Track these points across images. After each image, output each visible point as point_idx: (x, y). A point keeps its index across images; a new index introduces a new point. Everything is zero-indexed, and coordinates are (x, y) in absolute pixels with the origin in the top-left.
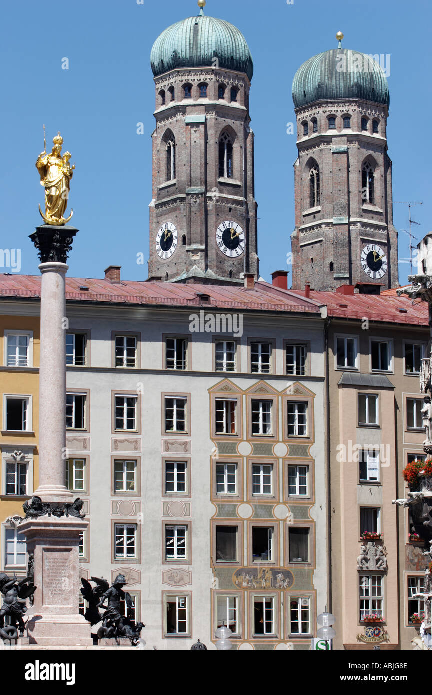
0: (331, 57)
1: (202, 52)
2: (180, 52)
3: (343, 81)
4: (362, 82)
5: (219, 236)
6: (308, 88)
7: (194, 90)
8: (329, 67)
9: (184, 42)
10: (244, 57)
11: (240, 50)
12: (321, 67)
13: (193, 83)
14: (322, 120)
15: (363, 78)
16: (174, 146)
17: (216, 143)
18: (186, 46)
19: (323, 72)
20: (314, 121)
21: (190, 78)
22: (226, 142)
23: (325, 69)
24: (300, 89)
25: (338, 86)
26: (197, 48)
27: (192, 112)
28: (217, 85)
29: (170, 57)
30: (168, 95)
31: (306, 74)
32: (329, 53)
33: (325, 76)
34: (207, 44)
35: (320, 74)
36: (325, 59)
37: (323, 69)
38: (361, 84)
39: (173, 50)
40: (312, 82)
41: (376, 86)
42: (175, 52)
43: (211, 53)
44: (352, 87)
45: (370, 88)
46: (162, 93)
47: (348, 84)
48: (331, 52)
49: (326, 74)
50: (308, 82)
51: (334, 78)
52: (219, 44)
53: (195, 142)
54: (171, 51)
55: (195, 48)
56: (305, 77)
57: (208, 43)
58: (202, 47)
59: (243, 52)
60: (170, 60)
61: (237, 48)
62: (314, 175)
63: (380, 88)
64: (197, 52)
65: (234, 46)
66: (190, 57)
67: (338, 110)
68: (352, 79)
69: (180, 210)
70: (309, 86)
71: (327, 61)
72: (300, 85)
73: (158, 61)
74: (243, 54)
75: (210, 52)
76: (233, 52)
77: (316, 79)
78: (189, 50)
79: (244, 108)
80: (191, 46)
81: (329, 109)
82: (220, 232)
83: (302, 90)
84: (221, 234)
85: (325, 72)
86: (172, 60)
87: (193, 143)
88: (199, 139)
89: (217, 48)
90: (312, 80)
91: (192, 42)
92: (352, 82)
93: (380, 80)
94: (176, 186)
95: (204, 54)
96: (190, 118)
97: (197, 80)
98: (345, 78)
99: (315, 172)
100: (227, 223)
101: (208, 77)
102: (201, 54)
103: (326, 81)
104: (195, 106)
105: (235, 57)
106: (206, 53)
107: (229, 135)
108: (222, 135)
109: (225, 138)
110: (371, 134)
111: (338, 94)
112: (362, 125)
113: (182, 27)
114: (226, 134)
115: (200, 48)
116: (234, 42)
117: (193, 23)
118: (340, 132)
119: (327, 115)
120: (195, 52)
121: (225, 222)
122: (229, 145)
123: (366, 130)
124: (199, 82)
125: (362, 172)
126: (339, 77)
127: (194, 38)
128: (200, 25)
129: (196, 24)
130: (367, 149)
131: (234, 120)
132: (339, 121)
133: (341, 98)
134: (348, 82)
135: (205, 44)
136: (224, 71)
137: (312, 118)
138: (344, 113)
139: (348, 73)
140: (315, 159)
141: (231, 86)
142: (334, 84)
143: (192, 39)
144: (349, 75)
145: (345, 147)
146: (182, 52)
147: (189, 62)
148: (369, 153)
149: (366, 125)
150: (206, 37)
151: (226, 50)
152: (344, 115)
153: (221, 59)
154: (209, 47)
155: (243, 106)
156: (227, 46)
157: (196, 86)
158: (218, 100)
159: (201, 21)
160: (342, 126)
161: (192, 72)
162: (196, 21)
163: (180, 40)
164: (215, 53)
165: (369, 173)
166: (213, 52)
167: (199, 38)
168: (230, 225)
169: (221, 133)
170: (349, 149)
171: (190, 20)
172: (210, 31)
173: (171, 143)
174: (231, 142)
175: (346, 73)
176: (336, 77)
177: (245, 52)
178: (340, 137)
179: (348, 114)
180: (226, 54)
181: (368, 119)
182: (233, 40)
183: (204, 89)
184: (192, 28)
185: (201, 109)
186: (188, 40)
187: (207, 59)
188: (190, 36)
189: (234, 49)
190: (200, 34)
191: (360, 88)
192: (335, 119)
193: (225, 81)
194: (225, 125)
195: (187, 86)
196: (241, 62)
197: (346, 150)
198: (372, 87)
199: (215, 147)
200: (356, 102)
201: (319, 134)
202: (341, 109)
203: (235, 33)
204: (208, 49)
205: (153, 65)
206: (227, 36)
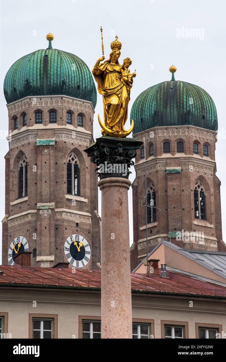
1: (52, 81)
2: (32, 82)
3: (177, 109)
4: (194, 110)
5: (66, 248)
6: (145, 115)
7: (46, 116)
8: (164, 96)
9: (35, 72)
10: (89, 87)
11: (86, 80)
13: (43, 110)
14: (160, 145)
15: (195, 106)
16: (26, 167)
17: (65, 163)
18: (37, 75)
20: (151, 145)
21: (40, 104)
22: (73, 163)
23: (160, 99)
25: (172, 114)
26: (47, 77)
27: (43, 136)
28: (66, 111)
29: (23, 86)
30: (20, 120)
33: (160, 104)
34: (56, 74)
35: (156, 103)
36: (161, 90)
37: (159, 98)
38: (193, 112)
39: (25, 79)
40: (149, 110)
41: (207, 114)
42: (27, 81)
43: (60, 83)
44: (185, 115)
45: (200, 116)
47: (181, 112)
49: (162, 103)
50: (145, 110)
51: (169, 106)
52: (67, 74)
53: (46, 163)
54: (23, 80)
55: (45, 77)
56: (142, 106)
57: (57, 73)
58: (52, 77)
59: (89, 82)
60: (22, 88)
61: (84, 78)
62: (150, 194)
63: (210, 116)
64: (47, 81)
65: (81, 76)
66: (42, 86)
67: (173, 135)
68: (185, 107)
70: (146, 114)
71: (162, 91)
72: (137, 113)
73: (11, 89)
74: (89, 84)
75: (59, 81)
77: (153, 108)
78: (40, 79)
79: (89, 132)
80: (42, 76)
82: (68, 244)
83: (140, 118)
84: (68, 246)
85: (160, 101)
86: (24, 88)
87: (44, 164)
88: (49, 161)
89: (65, 78)
90: (149, 108)
91: (42, 72)
92: (185, 110)
93: (210, 109)
94: (28, 203)
96: (41, 141)
99: (151, 192)
100: (74, 236)
101: (57, 104)
102: (50, 83)
103: (162, 109)
104: (45, 129)
105: (81, 86)
106: (55, 82)
107: (76, 157)
108: (70, 157)
109: (73, 159)
110: (202, 157)
111: (172, 121)
112: (194, 149)
113: (32, 58)
114: (73, 156)
115: (50, 77)
116: (80, 72)
117: (43, 55)
118: (174, 155)
119: (162, 139)
120: (45, 81)
121: (72, 235)
122: (76, 166)
123: (197, 153)
124: (49, 109)
125: (195, 191)
126: (173, 105)
127: (44, 68)
128: (50, 56)
129: (46, 56)
130: (198, 170)
131: (81, 143)
132: (174, 145)
133: (175, 124)
134: (182, 110)
135: (54, 74)
136: (72, 99)
137: (149, 142)
138: (178, 137)
139: (181, 102)
140: (152, 179)
141: (78, 113)
142: (169, 112)
143: (42, 69)
144: (183, 104)
145: (178, 168)
146: (33, 81)
147: (39, 90)
148: (201, 174)
149: (198, 149)
150: (55, 68)
151: (73, 80)
152: (178, 139)
153: (69, 88)
154: (58, 77)
155: (88, 130)
156: (74, 76)
157: (46, 112)
158: (66, 125)
159: (50, 53)
160: (176, 150)
161: (42, 99)
162: (45, 53)
163: (32, 70)
164: (64, 83)
165: (200, 192)
166: (61, 81)
167: (49, 68)
168: (77, 238)
169: (69, 155)
170: (182, 170)
171: (40, 52)
172: (59, 63)
173: (23, 163)
174: (78, 163)
175: (180, 102)
176: (170, 106)
177: (90, 81)
178: (175, 160)
179: (181, 139)
180: (74, 83)
181: (199, 143)
182: (80, 71)
183: (53, 115)
184: (42, 59)
185: (50, 132)
186: (38, 70)
187: (56, 88)
188: (40, 67)
189: (81, 80)
190: (49, 65)
191: (193, 115)
192: (169, 143)
193: (72, 108)
194: (72, 147)
195: (39, 112)
196: (86, 91)
197: (181, 171)
198: (203, 115)
199: (63, 167)
200: (189, 128)
201: (155, 156)
202: (176, 134)
203: (81, 64)
204: (57, 78)
205: (6, 93)
206: (74, 67)
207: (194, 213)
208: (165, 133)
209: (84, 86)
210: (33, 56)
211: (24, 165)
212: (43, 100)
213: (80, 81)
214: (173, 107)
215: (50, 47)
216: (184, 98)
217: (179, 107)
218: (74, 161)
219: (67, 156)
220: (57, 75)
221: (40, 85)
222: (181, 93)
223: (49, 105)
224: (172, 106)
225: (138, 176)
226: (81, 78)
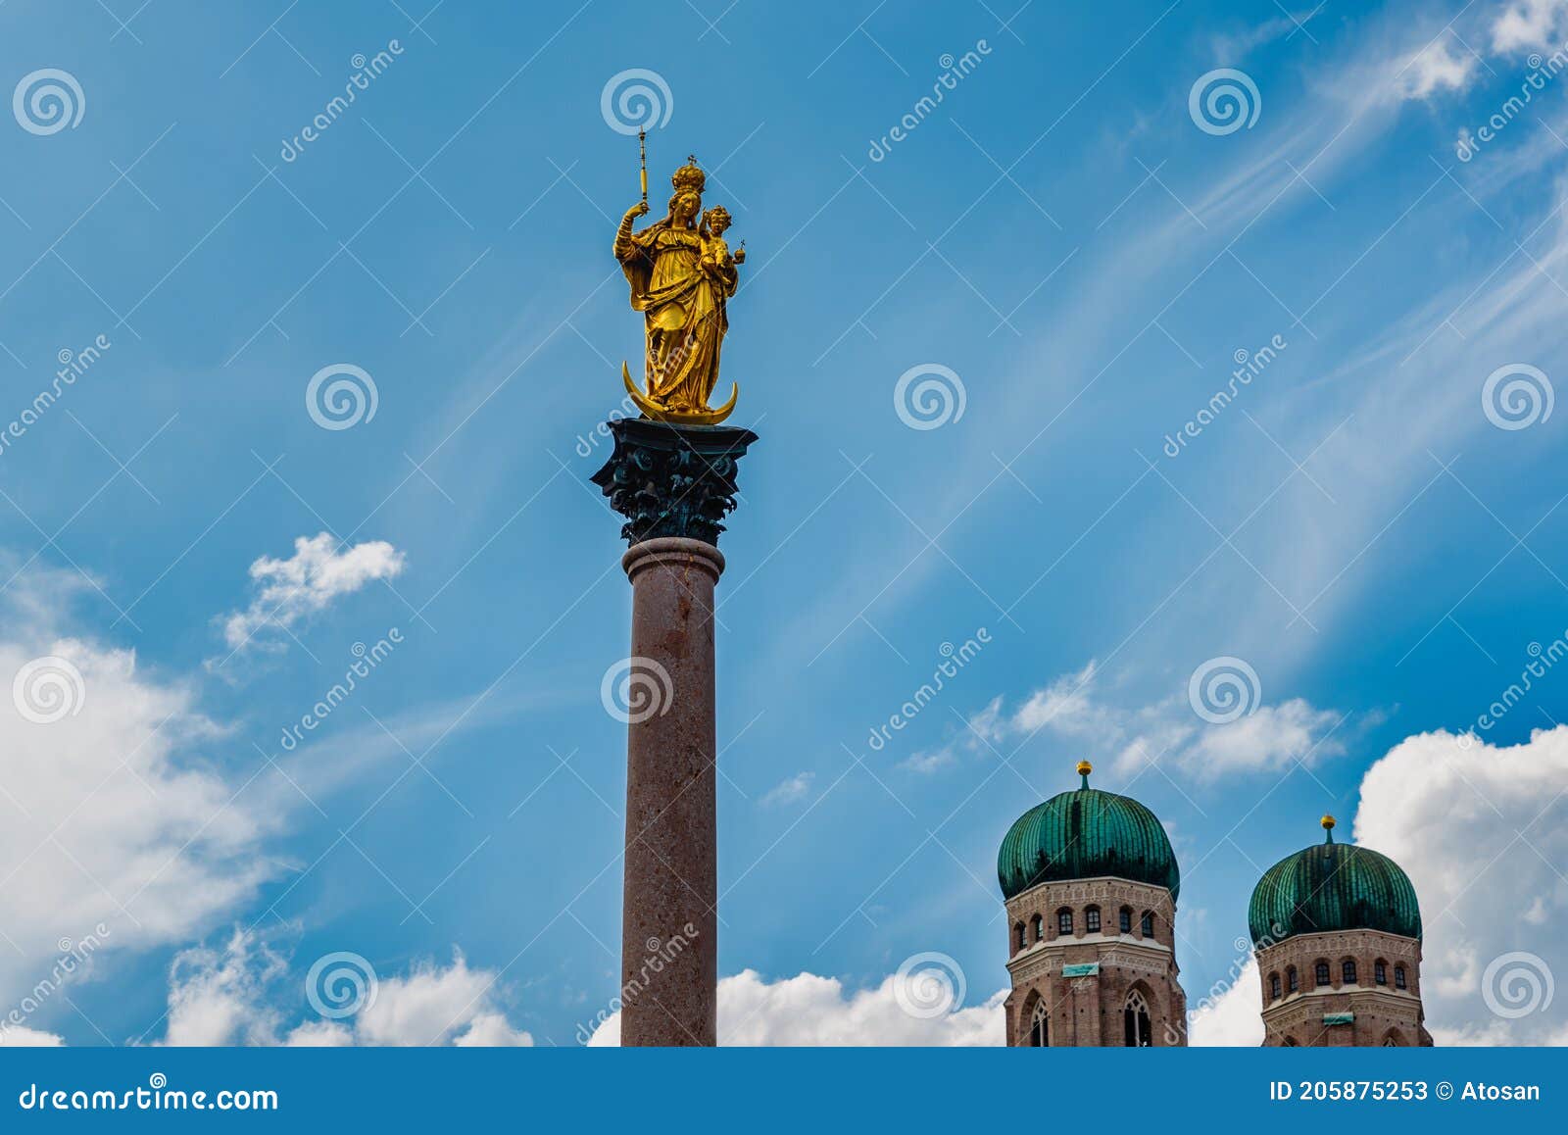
0: (1315, 856)
1: (1089, 850)
2: (1050, 852)
3: (1340, 898)
4: (1372, 898)
6: (1277, 912)
7: (1080, 919)
8: (1313, 874)
9: (1056, 835)
10: (1162, 860)
11: (1156, 846)
12: (1299, 876)
13: (1073, 907)
14: (1307, 971)
15: (1373, 891)
16: (1045, 1021)
17: (1120, 1011)
18: (1059, 841)
19: (1303, 883)
20: (1291, 971)
21: (1067, 897)
22: (1137, 1009)
23: (1306, 879)
25: (1330, 908)
26: (1079, 844)
27: (1074, 958)
28: (1119, 908)
29: (1032, 863)
30: (1031, 928)
32: (1312, 850)
33: (1306, 890)
34: (1096, 837)
35: (1298, 889)
36: (1305, 863)
37: (1302, 878)
38: (1372, 902)
39: (1038, 850)
40: (1285, 903)
41: (1398, 906)
42: (1041, 853)
43: (1105, 853)
44: (1356, 908)
45: (1385, 909)
46: (1020, 927)
47: (1348, 903)
48: (1315, 849)
49: (1309, 887)
50: (1277, 902)
51: (1322, 893)
52: (1118, 835)
53: (1082, 1011)
54: (1034, 852)
55: (1075, 844)
56: (1271, 894)
57: (1098, 834)
58: (1089, 843)
59: (1161, 849)
60: (1032, 868)
61: (1151, 843)
63: (1407, 910)
64: (1080, 851)
65: (1144, 839)
66: (1069, 860)
67: (1333, 948)
68: (1355, 894)
70: (1279, 910)
71: (1309, 864)
72: (1262, 909)
73: (1010, 869)
74: (1162, 852)
75: (1102, 850)
76: (1143, 850)
77: (1291, 897)
78: (1066, 849)
79: (1167, 949)
80: (1069, 842)
81: (1317, 949)
85: (1306, 884)
86: (1036, 866)
87: (1079, 1013)
88: (1089, 1006)
89: (1115, 844)
90: (1285, 898)
91: (1069, 835)
92: (1355, 899)
93: (1405, 896)
95: (1093, 853)
96: (1072, 969)
97: (1082, 899)
98: (1342, 893)
101: (1101, 894)
102: (1086, 856)
103: (1310, 901)
104: (1080, 945)
105: (1146, 859)
106: (1096, 852)
107: (1142, 997)
108: (1130, 998)
109: (1136, 1003)
110: (1394, 991)
111: (1332, 921)
112: (1376, 975)
113: (1051, 810)
114: (1135, 996)
115: (1085, 843)
116: (1143, 832)
117: (1071, 801)
118: (1337, 988)
119: (1313, 959)
120: (1075, 850)
122: (1143, 1016)
123: (1383, 983)
124: (1085, 905)
126: (1332, 891)
127: (1073, 827)
128: (1083, 804)
129: (1077, 804)
130: (1387, 1017)
131: (1150, 970)
132: (1336, 969)
134: (1348, 898)
135: (1092, 837)
136: (1129, 883)
137: (1288, 967)
138: (1346, 953)
139: (1347, 884)
140: (1296, 1037)
141: (1143, 910)
142: (1324, 904)
143: (1069, 828)
144: (1350, 886)
145: (1348, 1015)
146: (1053, 852)
147: (1065, 869)
148: (1392, 1025)
149: (1384, 975)
150: (1095, 825)
151: (1130, 846)
152: (1343, 958)
153: (1123, 862)
154: (1101, 842)
155: (1164, 944)
156: (1133, 839)
157: (1080, 910)
158: (1119, 935)
159: (1084, 797)
160: (1341, 979)
161: (1071, 886)
162: (1075, 797)
163: (1049, 832)
164: (1112, 852)
166: (1108, 850)
167: (1083, 827)
169: (1127, 993)
170: (1355, 1018)
171: (1065, 797)
172: (1102, 815)
173: (1039, 1014)
174: (1147, 1010)
175: (1344, 885)
176: (1326, 892)
177: (1164, 848)
178: (1340, 998)
179: (1350, 957)
180: (1131, 853)
181: (1386, 963)
182: (1143, 830)
183: (1094, 917)
184: (1069, 810)
185: (1090, 950)
186: (1063, 831)
187: (1097, 863)
188: (1066, 824)
189: (1145, 846)
191: (1370, 908)
192: (1328, 966)
193: (1132, 902)
194: (1134, 979)
195: (1065, 911)
196: (1157, 866)
197: (1352, 1020)
198: (1391, 907)
199: (1117, 1019)
200: (1364, 935)
201: (1300, 993)
202: (1338, 948)
203: (1145, 816)
204: (1099, 844)
205: (1002, 879)
206: (1131, 822)
208: (1319, 946)
209: (1152, 857)
210: (1052, 806)
211: (1041, 1017)
212: (1073, 888)
213: (1143, 848)
214: (1332, 895)
215: (1085, 787)
216: (1352, 877)
217: (1342, 895)
218: (1139, 1006)
219: (1123, 997)
220: (1099, 838)
221: (1067, 859)
222: (1346, 867)
223: (1084, 897)
224: (1329, 894)
225: (1269, 1033)
226: (1145, 843)
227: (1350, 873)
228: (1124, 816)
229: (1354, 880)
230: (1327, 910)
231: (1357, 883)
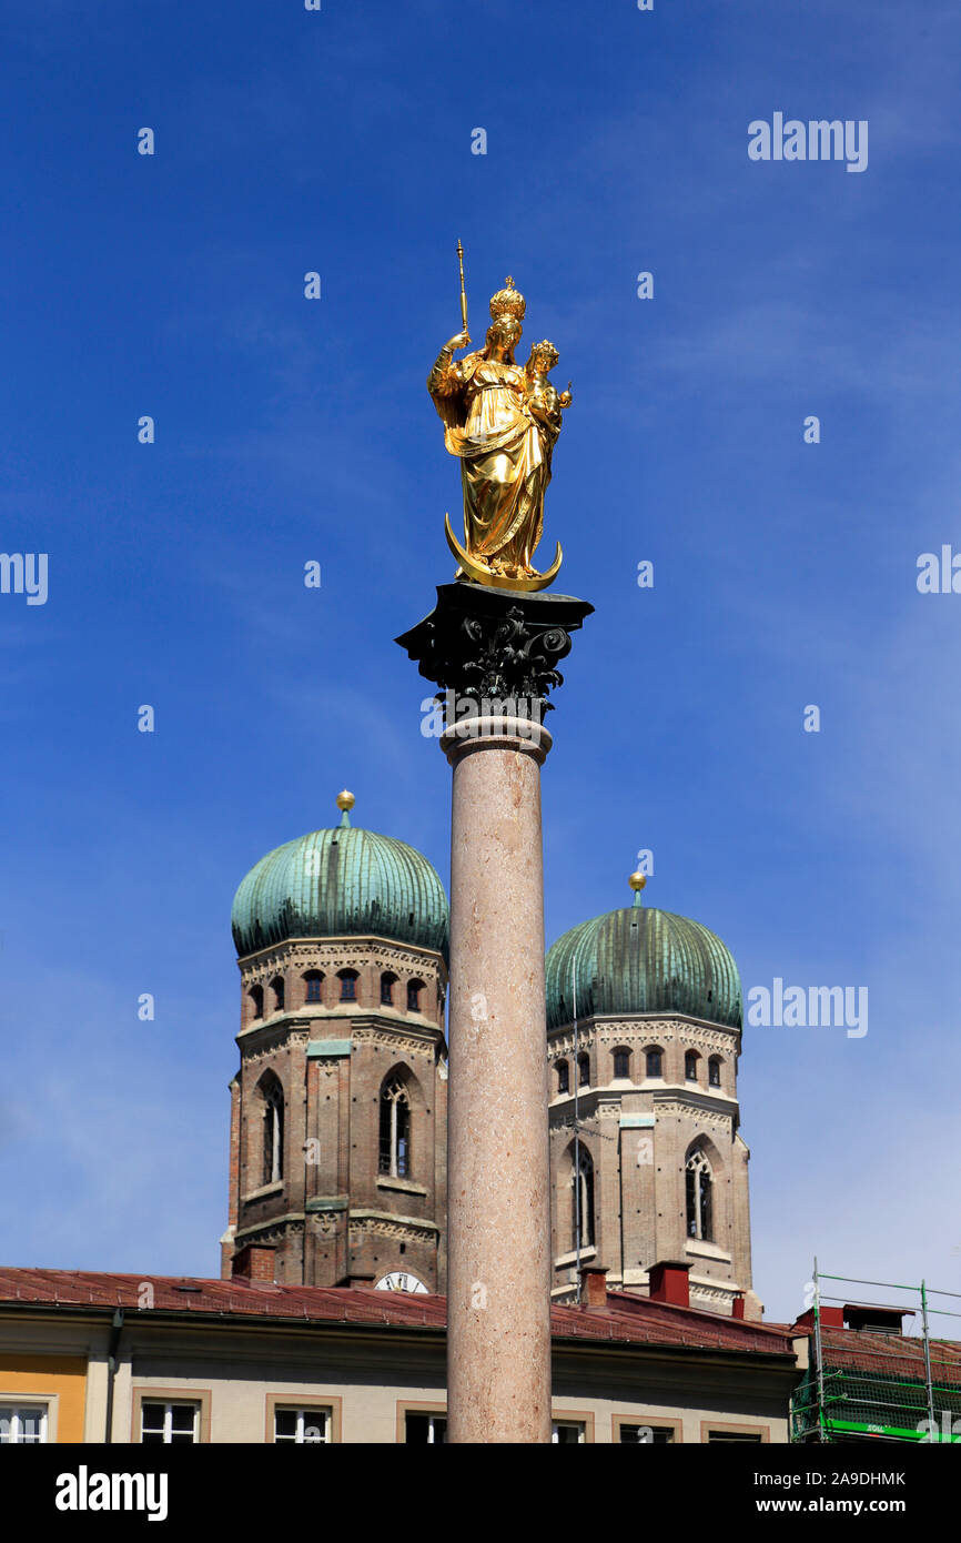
0: (620, 924)
1: (348, 903)
2: (299, 903)
3: (647, 974)
4: (686, 977)
6: (570, 989)
7: (332, 985)
8: (616, 944)
9: (308, 882)
10: (436, 918)
11: (430, 900)
12: (599, 945)
13: (325, 971)
14: (605, 1060)
15: (689, 968)
16: (282, 1107)
17: (375, 1100)
18: (312, 890)
19: (604, 954)
20: (584, 1060)
21: (317, 958)
22: (396, 1097)
23: (607, 949)
24: (552, 992)
25: (635, 986)
26: (336, 893)
27: (322, 1032)
28: (379, 974)
29: (277, 915)
30: (270, 995)
31: (566, 959)
32: (617, 915)
33: (607, 963)
34: (357, 886)
35: (598, 959)
36: (609, 928)
37: (603, 948)
38: (686, 982)
39: (283, 899)
40: (581, 976)
41: (717, 988)
42: (288, 902)
43: (367, 906)
44: (667, 987)
45: (702, 991)
46: (257, 993)
47: (657, 981)
48: (620, 914)
49: (611, 959)
50: (570, 976)
51: (627, 967)
52: (385, 885)
53: (328, 1098)
54: (278, 900)
55: (331, 893)
56: (564, 966)
57: (360, 884)
58: (348, 893)
59: (436, 906)
60: (276, 919)
61: (424, 897)
62: (580, 1178)
63: (726, 991)
64: (336, 903)
65: (417, 893)
66: (322, 914)
67: (636, 1035)
68: (666, 970)
69: (292, 1248)
70: (572, 984)
71: (612, 931)
72: (552, 983)
73: (249, 922)
74: (437, 910)
75: (363, 903)
76: (414, 906)
77: (589, 971)
78: (320, 898)
79: (435, 1026)
80: (324, 891)
81: (618, 1034)
83: (557, 994)
85: (608, 955)
86: (280, 919)
87: (323, 1100)
88: (336, 1092)
89: (380, 896)
90: (580, 972)
91: (324, 881)
92: (666, 976)
93: (725, 974)
94: (284, 1196)
95: (352, 907)
96: (318, 1045)
97: (335, 963)
98: (650, 968)
99: (583, 1172)
100: (395, 1276)
101: (359, 956)
102: (343, 906)
103: (611, 974)
104: (329, 1018)
105: (417, 916)
106: (356, 905)
107: (402, 1084)
108: (388, 1084)
109: (394, 1091)
110: (706, 1089)
111: (636, 1001)
112: (686, 1069)
113: (302, 850)
114: (394, 1082)
115: (343, 893)
117: (329, 841)
118: (639, 1083)
119: (611, 1047)
120: (331, 901)
121: (391, 1275)
122: (402, 1106)
123: (695, 1081)
124: (339, 969)
125: (687, 1170)
126: (638, 966)
127: (329, 872)
128: (343, 845)
129: (335, 843)
130: (697, 1122)
133: (642, 1011)
134: (658, 975)
135: (353, 887)
136: (395, 945)
137: (579, 1053)
138: (649, 1042)
139: (657, 958)
140: (585, 1141)
141: (409, 978)
142: (628, 980)
143: (325, 873)
144: (661, 962)
145: (649, 1116)
146: (302, 903)
147: (317, 924)
148: (703, 1132)
149: (696, 1071)
150: (356, 871)
151: (399, 899)
152: (648, 1046)
153: (389, 919)
154: (363, 893)
155: (432, 1021)
156: (402, 890)
157: (332, 976)
158: (377, 1007)
159: (345, 837)
160: (644, 1071)
161: (323, 945)
162: (334, 837)
163: (300, 877)
164: (376, 906)
165: (701, 1174)
166: (370, 903)
167: (341, 872)
168: (402, 1282)
169: (385, 1079)
170: (658, 1121)
171: (321, 835)
172: (366, 859)
173: (274, 1098)
174: (406, 1099)
175: (653, 958)
176: (631, 966)
177: (440, 904)
178: (640, 1095)
179: (656, 1046)
180: (399, 908)
181: (699, 1056)
182: (415, 880)
183: (349, 983)
184: (325, 852)
185: (341, 1024)
186: (316, 878)
187: (356, 918)
188: (321, 869)
189: (417, 899)
190: (343, 863)
191: (684, 989)
192: (627, 1056)
193: (395, 967)
194: (394, 1061)
195: (314, 976)
196: (429, 926)
197: (654, 1123)
198: (709, 989)
199: (370, 1110)
200: (674, 1020)
201: (593, 1087)
202: (643, 1034)
203: (418, 862)
204: (360, 896)
205: (236, 932)
206: (401, 871)
207: (685, 1225)
208: (619, 1031)
209: (424, 914)
210: (304, 844)
211: (277, 1102)
212: (326, 948)
213: (414, 902)
214: (638, 970)
216: (663, 949)
217: (651, 970)
218: (398, 1095)
219: (379, 1083)
220: (360, 888)
221: (319, 912)
222: (657, 935)
223: (339, 959)
224: (635, 968)
226: (417, 897)
227: (661, 946)
228: (393, 864)
229: (666, 953)
230: (631, 989)
231: (669, 957)
